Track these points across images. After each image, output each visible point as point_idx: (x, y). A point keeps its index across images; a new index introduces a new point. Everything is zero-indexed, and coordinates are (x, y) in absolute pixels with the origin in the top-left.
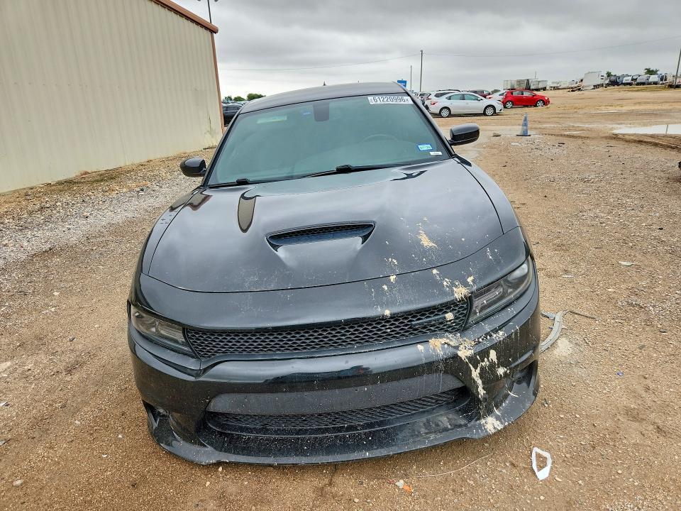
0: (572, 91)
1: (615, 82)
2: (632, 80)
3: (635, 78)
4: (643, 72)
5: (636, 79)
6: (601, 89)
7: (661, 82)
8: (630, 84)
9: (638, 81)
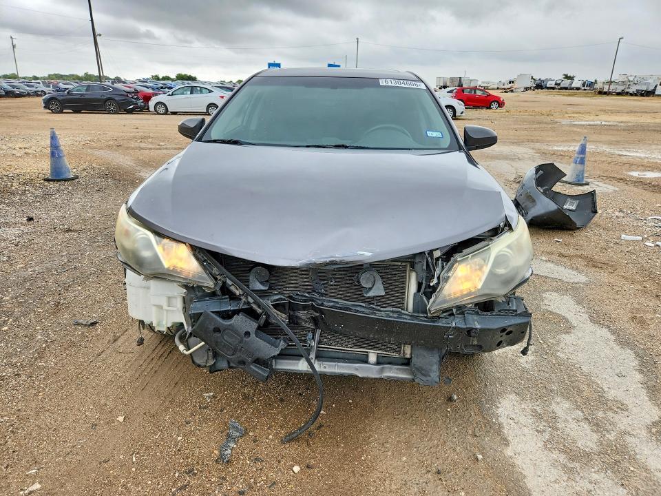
0: (506, 92)
1: (540, 86)
2: (556, 84)
3: (558, 82)
4: (562, 77)
5: (559, 84)
6: (529, 91)
7: (583, 88)
8: (553, 88)
9: (562, 85)
